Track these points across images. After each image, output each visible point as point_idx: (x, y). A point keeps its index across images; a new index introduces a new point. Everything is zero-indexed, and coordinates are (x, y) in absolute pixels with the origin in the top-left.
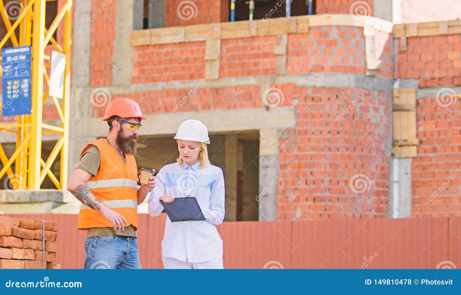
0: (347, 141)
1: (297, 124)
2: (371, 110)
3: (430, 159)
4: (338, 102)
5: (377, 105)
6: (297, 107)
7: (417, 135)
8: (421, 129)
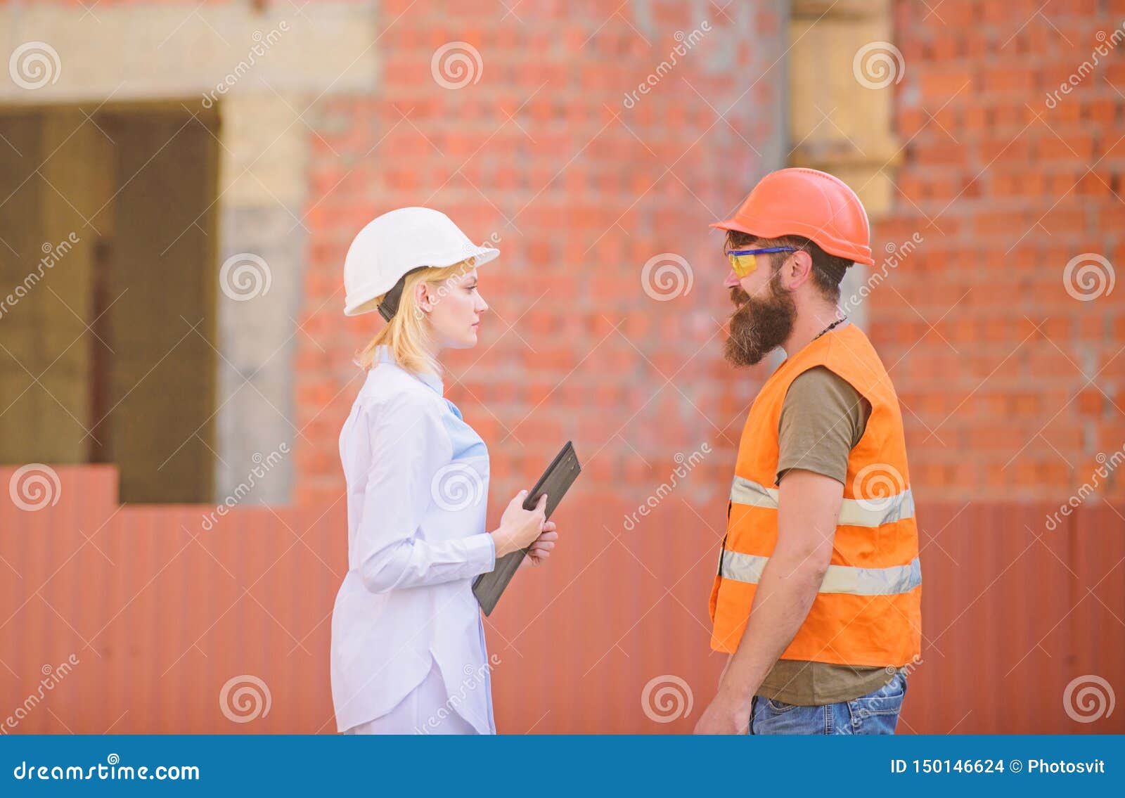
3: (950, 226)
7: (896, 125)
8: (912, 98)
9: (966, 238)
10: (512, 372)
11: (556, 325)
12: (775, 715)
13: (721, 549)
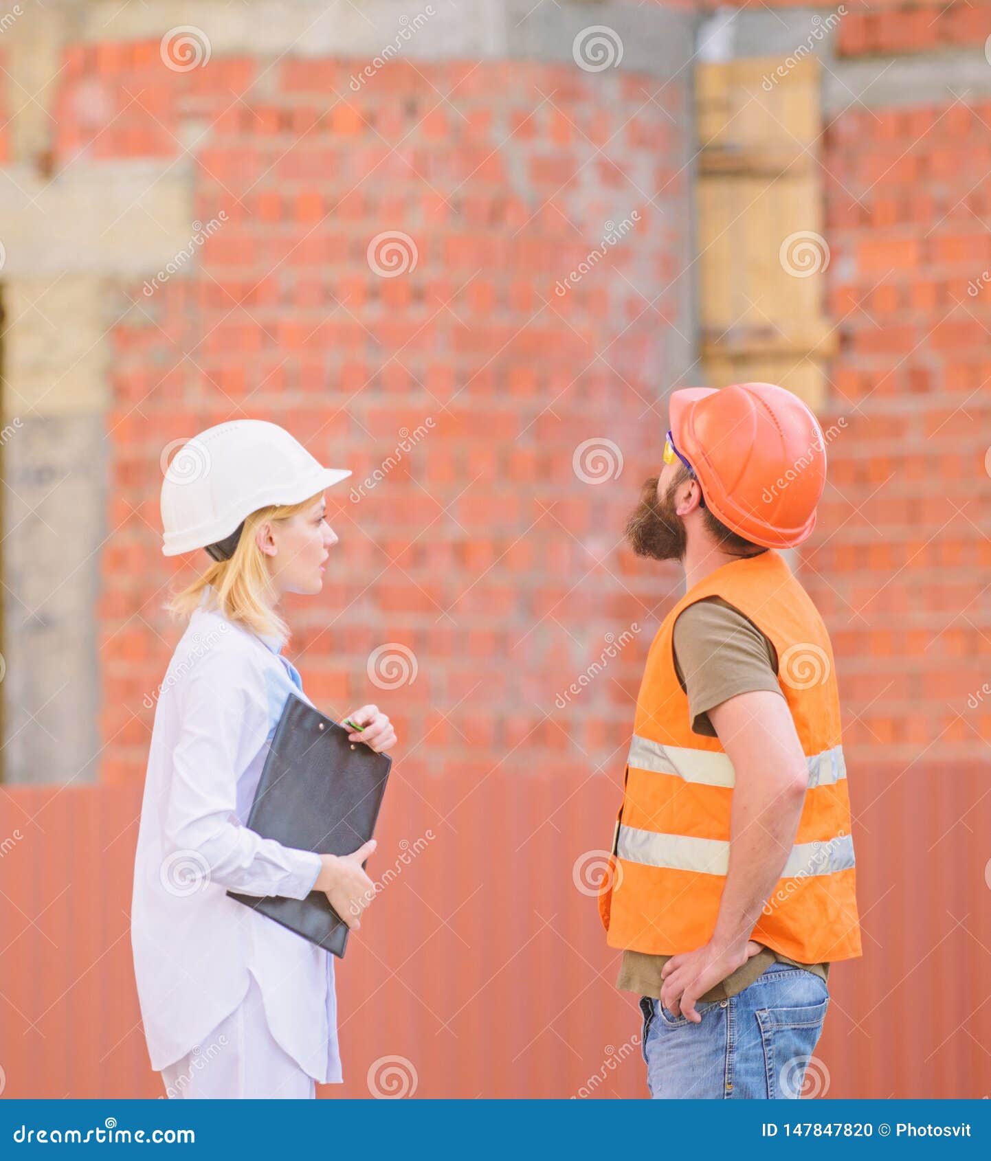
0: (464, 339)
1: (209, 251)
2: (588, 176)
3: (896, 427)
4: (414, 135)
5: (616, 146)
6: (204, 162)
7: (828, 305)
8: (847, 272)
9: (914, 441)
10: (366, 615)
11: (419, 555)
12: (668, 1031)
13: (617, 823)
